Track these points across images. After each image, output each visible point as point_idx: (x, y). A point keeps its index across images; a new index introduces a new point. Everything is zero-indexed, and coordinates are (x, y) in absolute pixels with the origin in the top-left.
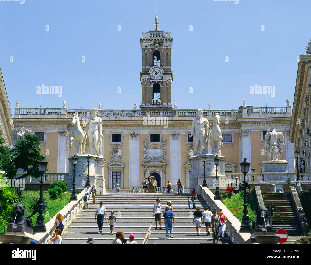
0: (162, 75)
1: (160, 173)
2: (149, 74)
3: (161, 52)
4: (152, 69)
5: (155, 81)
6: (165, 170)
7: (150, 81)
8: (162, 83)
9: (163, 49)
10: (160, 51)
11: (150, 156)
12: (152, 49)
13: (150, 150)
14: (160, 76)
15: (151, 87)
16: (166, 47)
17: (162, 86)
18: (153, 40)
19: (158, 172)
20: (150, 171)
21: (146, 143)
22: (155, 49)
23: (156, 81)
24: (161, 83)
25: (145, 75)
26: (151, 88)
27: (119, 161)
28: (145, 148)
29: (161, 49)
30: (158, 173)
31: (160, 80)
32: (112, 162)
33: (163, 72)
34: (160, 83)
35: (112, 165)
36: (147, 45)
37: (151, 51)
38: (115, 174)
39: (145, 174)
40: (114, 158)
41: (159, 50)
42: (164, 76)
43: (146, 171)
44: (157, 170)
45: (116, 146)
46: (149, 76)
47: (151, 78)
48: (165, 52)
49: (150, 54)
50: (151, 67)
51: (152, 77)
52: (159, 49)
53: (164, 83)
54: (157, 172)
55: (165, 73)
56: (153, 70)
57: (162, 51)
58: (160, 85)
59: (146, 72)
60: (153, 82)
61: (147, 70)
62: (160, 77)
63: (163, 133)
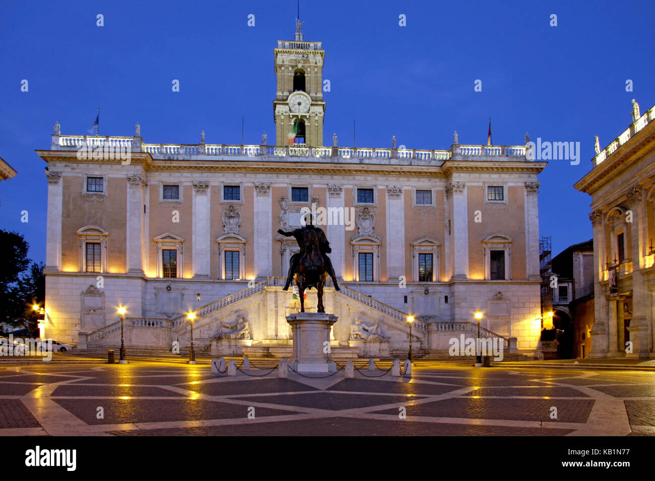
0: (308, 106)
2: (287, 104)
3: (306, 72)
4: (292, 96)
5: (297, 116)
7: (289, 115)
8: (309, 119)
9: (309, 67)
10: (305, 70)
11: (290, 225)
12: (293, 67)
13: (291, 214)
14: (305, 107)
15: (291, 125)
16: (314, 65)
17: (308, 123)
18: (293, 52)
20: (291, 251)
21: (284, 203)
22: (297, 66)
23: (299, 115)
24: (307, 119)
25: (281, 106)
26: (290, 127)
27: (236, 233)
28: (283, 212)
29: (306, 67)
31: (305, 114)
32: (224, 234)
33: (311, 101)
34: (305, 119)
35: (225, 239)
36: (285, 59)
37: (290, 69)
38: (229, 254)
39: (283, 257)
40: (228, 226)
41: (302, 68)
42: (312, 108)
43: (285, 250)
45: (230, 206)
46: (287, 107)
47: (290, 110)
48: (313, 72)
49: (290, 74)
50: (290, 94)
51: (293, 109)
52: (303, 66)
53: (311, 118)
55: (313, 102)
56: (294, 98)
57: (309, 70)
58: (305, 122)
59: (283, 100)
60: (294, 116)
61: (285, 98)
62: (306, 110)
63: (315, 186)
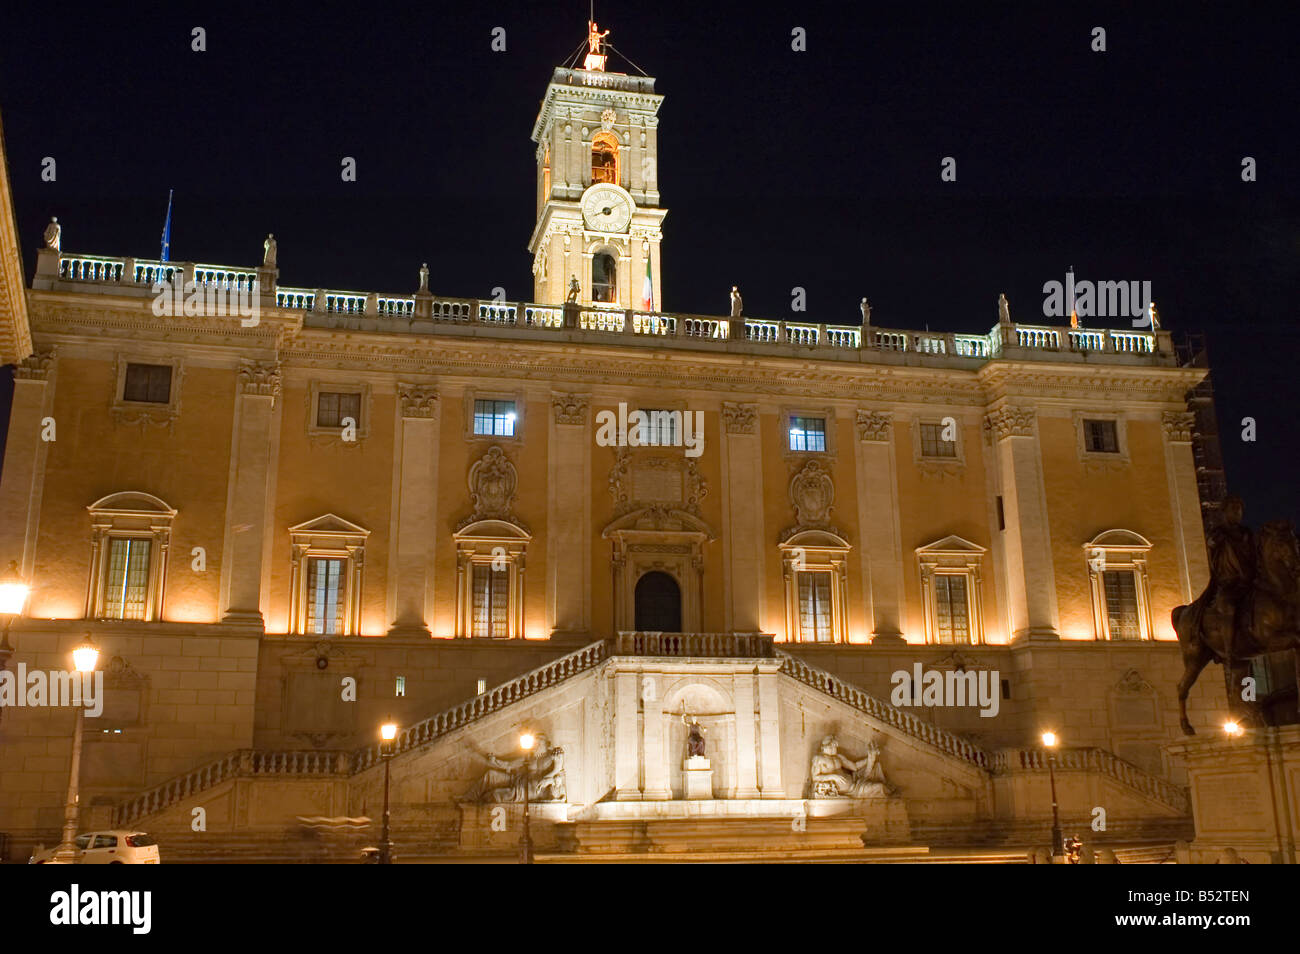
0: (627, 218)
1: (679, 574)
2: (579, 210)
3: (620, 141)
4: (591, 194)
5: (603, 238)
6: (701, 562)
7: (583, 236)
8: (628, 248)
9: (629, 130)
10: (618, 136)
13: (640, 475)
14: (620, 219)
15: (586, 258)
17: (627, 256)
19: (673, 569)
20: (637, 564)
23: (606, 236)
24: (623, 247)
25: (565, 213)
26: (586, 263)
27: (505, 516)
28: (619, 466)
29: (622, 130)
30: (674, 573)
31: (618, 236)
32: (473, 521)
33: (633, 205)
34: (619, 248)
35: (475, 533)
36: (572, 110)
37: (585, 131)
39: (618, 579)
40: (485, 500)
41: (613, 133)
42: (636, 222)
43: (622, 562)
44: (669, 562)
45: (492, 451)
46: (579, 217)
47: (586, 224)
48: (637, 142)
49: (584, 144)
50: (585, 189)
51: (591, 223)
52: (613, 128)
53: (635, 246)
54: (667, 568)
55: (639, 210)
56: (594, 198)
57: (626, 136)
59: (569, 201)
60: (593, 239)
61: (573, 196)
62: (621, 226)
